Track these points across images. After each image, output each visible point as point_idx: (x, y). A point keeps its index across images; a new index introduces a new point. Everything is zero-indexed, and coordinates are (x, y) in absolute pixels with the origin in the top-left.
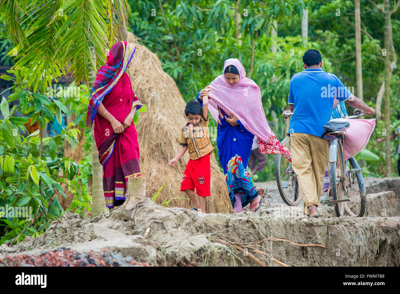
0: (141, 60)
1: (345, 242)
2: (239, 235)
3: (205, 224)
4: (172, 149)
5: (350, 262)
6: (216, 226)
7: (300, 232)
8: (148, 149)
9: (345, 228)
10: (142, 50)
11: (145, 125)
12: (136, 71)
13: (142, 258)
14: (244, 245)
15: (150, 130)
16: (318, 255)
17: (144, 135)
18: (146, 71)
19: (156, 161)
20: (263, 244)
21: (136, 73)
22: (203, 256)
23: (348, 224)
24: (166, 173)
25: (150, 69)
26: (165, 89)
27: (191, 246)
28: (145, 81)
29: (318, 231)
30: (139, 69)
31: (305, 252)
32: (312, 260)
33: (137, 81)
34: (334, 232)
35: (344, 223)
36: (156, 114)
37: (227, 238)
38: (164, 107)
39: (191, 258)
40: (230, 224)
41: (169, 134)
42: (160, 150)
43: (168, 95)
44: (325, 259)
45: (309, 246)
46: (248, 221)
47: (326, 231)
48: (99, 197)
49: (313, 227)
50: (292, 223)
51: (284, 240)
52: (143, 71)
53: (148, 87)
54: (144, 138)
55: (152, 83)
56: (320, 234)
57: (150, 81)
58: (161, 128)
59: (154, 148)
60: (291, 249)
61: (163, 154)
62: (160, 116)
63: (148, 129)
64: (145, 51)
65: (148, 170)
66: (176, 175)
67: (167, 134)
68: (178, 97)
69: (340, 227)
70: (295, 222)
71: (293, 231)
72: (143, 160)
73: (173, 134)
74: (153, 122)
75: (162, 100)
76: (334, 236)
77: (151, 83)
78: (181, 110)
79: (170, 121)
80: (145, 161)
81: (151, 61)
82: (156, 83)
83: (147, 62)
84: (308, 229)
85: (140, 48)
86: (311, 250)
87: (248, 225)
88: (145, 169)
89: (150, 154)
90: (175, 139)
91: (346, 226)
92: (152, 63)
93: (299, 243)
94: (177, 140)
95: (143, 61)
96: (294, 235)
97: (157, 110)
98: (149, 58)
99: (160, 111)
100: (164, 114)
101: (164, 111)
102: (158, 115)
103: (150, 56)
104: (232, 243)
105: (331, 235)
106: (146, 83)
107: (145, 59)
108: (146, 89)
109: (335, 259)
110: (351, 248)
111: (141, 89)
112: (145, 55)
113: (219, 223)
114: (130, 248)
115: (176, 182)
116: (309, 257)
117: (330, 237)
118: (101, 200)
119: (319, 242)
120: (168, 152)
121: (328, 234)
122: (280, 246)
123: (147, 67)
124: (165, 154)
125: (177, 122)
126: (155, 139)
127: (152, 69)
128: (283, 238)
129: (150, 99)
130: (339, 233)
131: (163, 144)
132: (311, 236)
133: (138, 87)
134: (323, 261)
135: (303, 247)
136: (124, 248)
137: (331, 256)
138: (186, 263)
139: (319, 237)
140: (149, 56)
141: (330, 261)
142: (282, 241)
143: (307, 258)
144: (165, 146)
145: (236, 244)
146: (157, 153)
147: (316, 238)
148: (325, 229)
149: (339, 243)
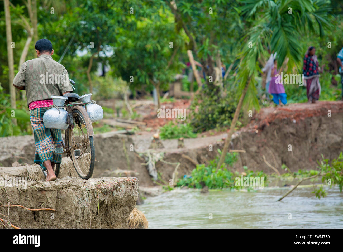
1: (73, 204)
5: (76, 223)
7: (32, 197)
23: (75, 188)
29: (48, 195)
31: (36, 216)
32: (43, 223)
34: (63, 196)
35: (72, 187)
44: (54, 222)
45: (41, 211)
47: (56, 195)
49: (45, 192)
51: (18, 206)
56: (51, 198)
60: (24, 214)
70: (28, 187)
71: (26, 197)
76: (64, 200)
86: (42, 214)
93: (31, 208)
96: (26, 200)
105: (60, 199)
109: (63, 222)
110: (78, 210)
116: (40, 221)
117: (59, 201)
119: (50, 206)
121: (57, 198)
122: (15, 211)
128: (17, 204)
130: (67, 196)
132: (42, 201)
134: (53, 224)
135: (35, 211)
137: (60, 218)
139: (50, 201)
141: (59, 224)
143: (38, 221)
147: (48, 202)
148: (55, 193)
149: (67, 206)
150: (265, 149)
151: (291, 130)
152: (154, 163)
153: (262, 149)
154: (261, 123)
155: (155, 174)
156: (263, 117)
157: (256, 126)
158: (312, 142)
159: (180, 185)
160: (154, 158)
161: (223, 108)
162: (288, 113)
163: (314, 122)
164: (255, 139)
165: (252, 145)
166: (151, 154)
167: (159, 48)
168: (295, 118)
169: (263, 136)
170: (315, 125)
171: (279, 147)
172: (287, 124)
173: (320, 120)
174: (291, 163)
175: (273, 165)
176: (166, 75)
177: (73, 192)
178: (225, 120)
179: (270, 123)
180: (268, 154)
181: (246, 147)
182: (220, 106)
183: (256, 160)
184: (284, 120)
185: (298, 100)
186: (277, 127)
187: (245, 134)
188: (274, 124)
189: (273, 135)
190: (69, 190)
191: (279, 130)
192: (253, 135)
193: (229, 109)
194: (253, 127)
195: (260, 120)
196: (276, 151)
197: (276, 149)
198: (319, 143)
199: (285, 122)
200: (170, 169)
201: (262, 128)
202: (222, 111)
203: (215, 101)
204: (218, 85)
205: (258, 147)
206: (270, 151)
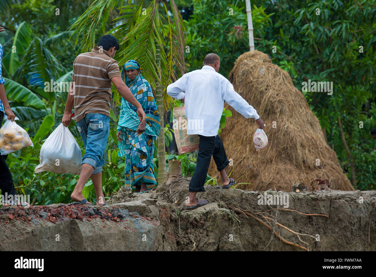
0: (273, 77)
1: (346, 213)
4: (297, 152)
5: (352, 229)
6: (233, 197)
7: (308, 205)
8: (276, 152)
9: (346, 202)
10: (274, 68)
11: (273, 132)
12: (268, 87)
13: (147, 214)
14: (254, 212)
15: (278, 136)
16: (323, 223)
17: (273, 140)
18: (277, 86)
19: (283, 163)
20: (272, 213)
21: (268, 88)
22: (209, 217)
23: (349, 199)
24: (291, 172)
25: (281, 84)
26: (293, 101)
27: (204, 210)
28: (275, 95)
30: (270, 84)
31: (311, 220)
32: (317, 226)
33: (268, 94)
34: (336, 205)
36: (284, 122)
37: (241, 207)
38: (292, 116)
39: (201, 219)
40: (244, 197)
41: (294, 139)
42: (286, 153)
43: (296, 107)
44: (329, 226)
45: (314, 216)
46: (258, 195)
47: (329, 204)
49: (318, 201)
50: (300, 197)
52: (274, 86)
53: (278, 99)
54: (273, 142)
55: (282, 96)
56: (324, 206)
57: (280, 95)
58: (288, 134)
59: (282, 152)
60: (299, 217)
61: (289, 156)
62: (288, 124)
63: (277, 135)
64: (277, 70)
65: (276, 170)
66: (299, 174)
67: (292, 139)
68: (305, 108)
69: (341, 202)
70: (303, 197)
71: (301, 204)
72: (272, 161)
73: (298, 140)
74: (281, 129)
75: (290, 110)
77: (280, 96)
78: (308, 119)
79: (296, 128)
80: (273, 162)
81: (282, 78)
82: (285, 96)
83: (278, 78)
85: (272, 66)
86: (316, 219)
88: (273, 169)
89: (278, 157)
90: (300, 144)
92: (283, 79)
93: (306, 213)
94: (301, 145)
95: (275, 77)
96: (302, 207)
97: (285, 119)
98: (280, 75)
99: (288, 120)
100: (291, 123)
101: (291, 120)
102: (286, 123)
103: (282, 73)
104: (244, 210)
105: (333, 208)
106: (276, 96)
107: (276, 76)
108: (276, 101)
109: (338, 227)
110: (352, 218)
111: (271, 101)
112: (277, 72)
113: (235, 195)
114: (136, 206)
115: (300, 180)
116: (314, 224)
119: (322, 213)
120: (294, 155)
121: (330, 206)
122: (288, 215)
123: (278, 83)
124: (291, 157)
125: (303, 129)
126: (282, 144)
127: (282, 84)
128: (292, 209)
129: (279, 109)
130: (340, 206)
131: (289, 148)
132: (316, 208)
133: (269, 99)
134: (327, 227)
135: (310, 216)
136: (131, 206)
137: (334, 224)
138: (197, 222)
139: (323, 209)
140: (280, 73)
141: (333, 228)
142: (291, 211)
143: (312, 224)
144: (290, 150)
145: (248, 212)
146: (283, 156)
147: (320, 209)
148: (328, 202)
149: (340, 214)
190: (342, 200)
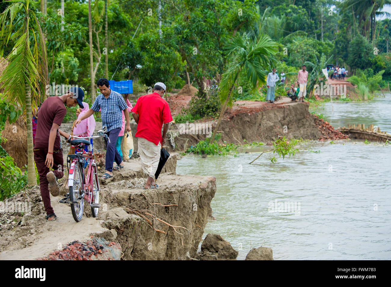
2: (137, 204)
3: (117, 198)
6: (123, 199)
7: (165, 197)
13: (109, 238)
16: (174, 211)
22: (128, 225)
23: (189, 190)
27: (117, 217)
29: (175, 196)
31: (167, 209)
32: (171, 214)
34: (183, 196)
35: (187, 190)
39: (121, 227)
40: (132, 198)
44: (177, 212)
45: (170, 206)
46: (141, 195)
48: (32, 172)
49: (172, 194)
50: (161, 192)
51: (158, 204)
56: (176, 198)
60: (161, 208)
71: (162, 197)
76: (183, 199)
84: (169, 195)
86: (171, 208)
87: (141, 197)
91: (188, 191)
93: (164, 204)
96: (162, 200)
104: (134, 210)
109: (183, 212)
113: (125, 197)
117: (181, 199)
118: (33, 174)
119: (175, 203)
121: (179, 197)
128: (157, 202)
130: (185, 196)
132: (171, 200)
134: (176, 214)
135: (166, 207)
137: (181, 210)
138: (118, 229)
139: (175, 200)
141: (180, 214)
143: (168, 213)
147: (174, 201)
148: (178, 194)
149: (185, 202)
150: (233, 130)
151: (248, 119)
152: (173, 139)
153: (232, 130)
154: (231, 115)
155: (174, 145)
156: (232, 112)
157: (228, 116)
158: (258, 126)
159: (189, 152)
160: (174, 135)
161: (208, 106)
162: (246, 110)
163: (259, 114)
164: (228, 124)
165: (226, 128)
166: (172, 133)
167: (168, 68)
168: (250, 113)
169: (232, 122)
170: (260, 117)
171: (240, 129)
172: (245, 116)
173: (262, 114)
174: (247, 138)
175: (238, 139)
176: (171, 83)
177: (188, 193)
178: (210, 112)
179: (236, 115)
180: (235, 133)
181: (223, 129)
182: (207, 104)
183: (228, 136)
184: (244, 113)
185: (242, 98)
186: (240, 117)
187: (223, 122)
188: (238, 115)
189: (238, 122)
190: (186, 192)
191: (241, 119)
192: (227, 122)
193: (212, 106)
194: (227, 118)
195: (230, 113)
196: (239, 131)
197: (239, 130)
198: (262, 126)
199: (244, 115)
200: (182, 142)
201: (232, 118)
202: (208, 107)
203: (204, 101)
204: (205, 92)
205: (230, 129)
206: (236, 131)
